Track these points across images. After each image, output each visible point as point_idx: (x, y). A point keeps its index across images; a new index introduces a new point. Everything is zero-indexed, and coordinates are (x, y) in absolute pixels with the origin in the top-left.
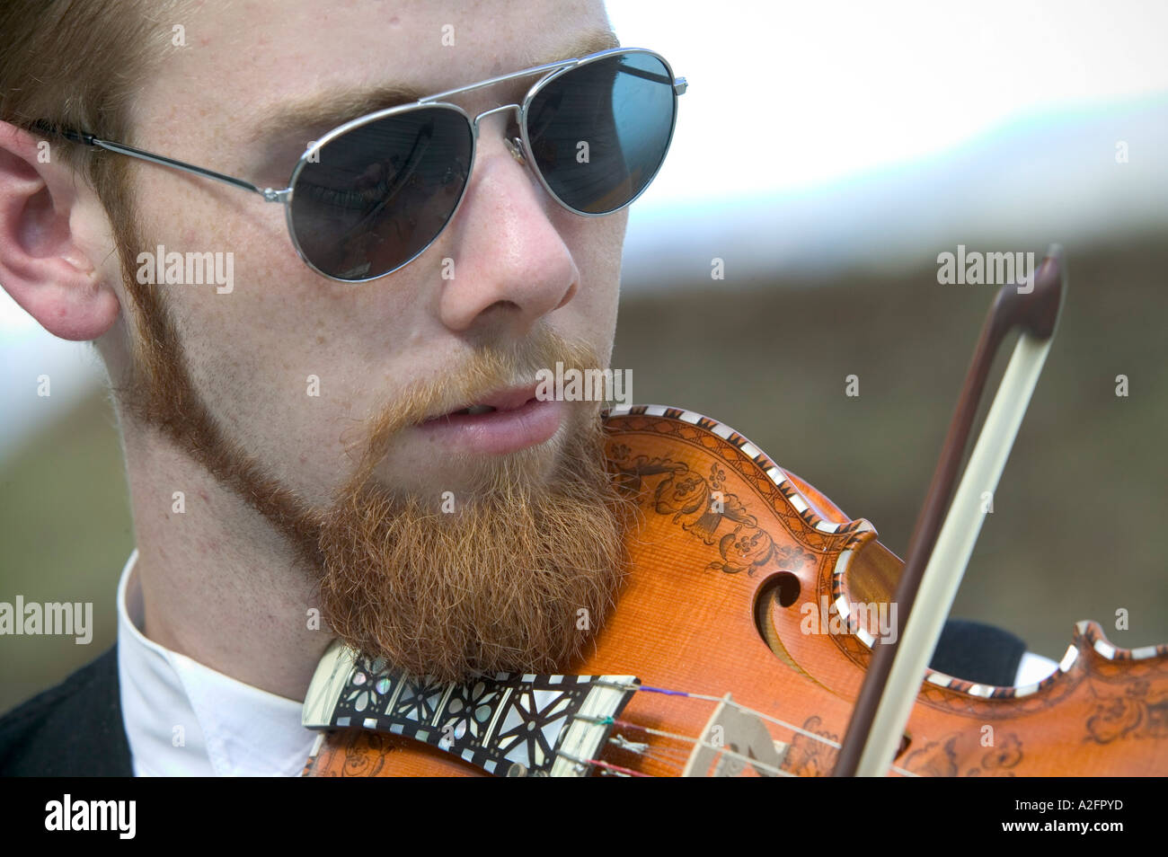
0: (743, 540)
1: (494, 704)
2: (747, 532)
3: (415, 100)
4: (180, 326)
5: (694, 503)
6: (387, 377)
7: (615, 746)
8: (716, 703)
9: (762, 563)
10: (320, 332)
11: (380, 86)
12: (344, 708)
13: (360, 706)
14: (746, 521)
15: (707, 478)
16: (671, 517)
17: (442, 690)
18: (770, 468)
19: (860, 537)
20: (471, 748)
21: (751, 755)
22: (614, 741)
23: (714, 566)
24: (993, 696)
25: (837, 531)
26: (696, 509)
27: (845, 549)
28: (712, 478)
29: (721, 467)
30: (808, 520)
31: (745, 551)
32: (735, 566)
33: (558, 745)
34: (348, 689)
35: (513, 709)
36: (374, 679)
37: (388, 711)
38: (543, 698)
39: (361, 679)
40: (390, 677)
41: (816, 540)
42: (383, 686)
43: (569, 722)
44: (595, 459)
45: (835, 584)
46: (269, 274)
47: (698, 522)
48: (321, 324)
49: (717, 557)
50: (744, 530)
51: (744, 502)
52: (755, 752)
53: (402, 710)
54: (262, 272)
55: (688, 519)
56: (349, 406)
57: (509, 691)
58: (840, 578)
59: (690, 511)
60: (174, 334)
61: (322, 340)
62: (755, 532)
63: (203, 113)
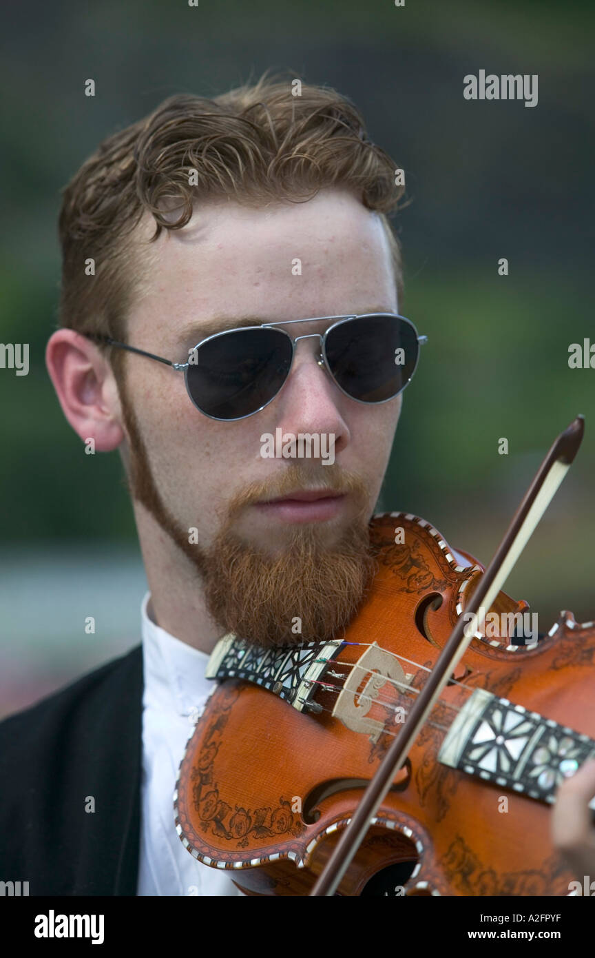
0: (419, 577)
1: (283, 659)
2: (423, 573)
3: (260, 325)
4: (146, 443)
5: (402, 559)
6: (241, 477)
7: (330, 675)
8: (368, 646)
9: (426, 588)
10: (207, 449)
11: (245, 317)
12: (223, 667)
13: (229, 666)
14: (424, 568)
15: (411, 546)
16: (388, 567)
17: (264, 655)
18: (440, 540)
19: (474, 574)
20: (269, 682)
21: (389, 676)
22: (329, 673)
23: (402, 590)
24: (516, 651)
25: (464, 571)
26: (401, 562)
27: (466, 580)
28: (413, 547)
29: (419, 541)
30: (452, 566)
31: (419, 582)
32: (412, 589)
33: (303, 676)
34: (227, 656)
35: (291, 660)
36: (237, 651)
37: (240, 667)
38: (303, 653)
39: (233, 652)
40: (244, 650)
41: (454, 576)
42: (241, 654)
43: (310, 664)
44: (362, 539)
45: (458, 597)
46: (182, 415)
47: (401, 569)
48: (208, 445)
49: (405, 585)
50: (422, 572)
51: (425, 558)
52: (391, 675)
53: (246, 666)
54: (179, 415)
55: (396, 567)
56: (220, 491)
57: (291, 652)
58: (461, 595)
59: (398, 563)
60: (144, 447)
61: (208, 454)
62: (427, 572)
63: (159, 328)
